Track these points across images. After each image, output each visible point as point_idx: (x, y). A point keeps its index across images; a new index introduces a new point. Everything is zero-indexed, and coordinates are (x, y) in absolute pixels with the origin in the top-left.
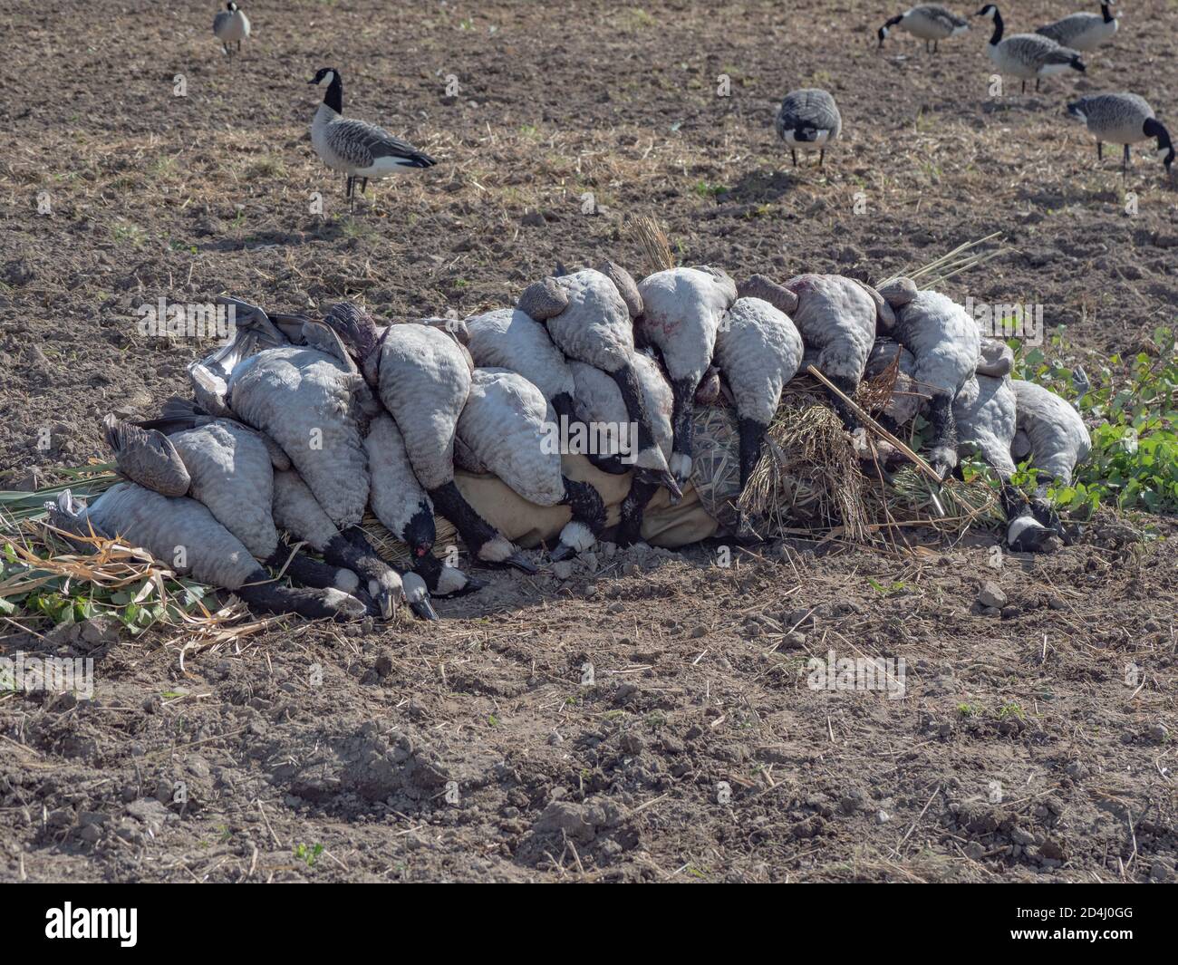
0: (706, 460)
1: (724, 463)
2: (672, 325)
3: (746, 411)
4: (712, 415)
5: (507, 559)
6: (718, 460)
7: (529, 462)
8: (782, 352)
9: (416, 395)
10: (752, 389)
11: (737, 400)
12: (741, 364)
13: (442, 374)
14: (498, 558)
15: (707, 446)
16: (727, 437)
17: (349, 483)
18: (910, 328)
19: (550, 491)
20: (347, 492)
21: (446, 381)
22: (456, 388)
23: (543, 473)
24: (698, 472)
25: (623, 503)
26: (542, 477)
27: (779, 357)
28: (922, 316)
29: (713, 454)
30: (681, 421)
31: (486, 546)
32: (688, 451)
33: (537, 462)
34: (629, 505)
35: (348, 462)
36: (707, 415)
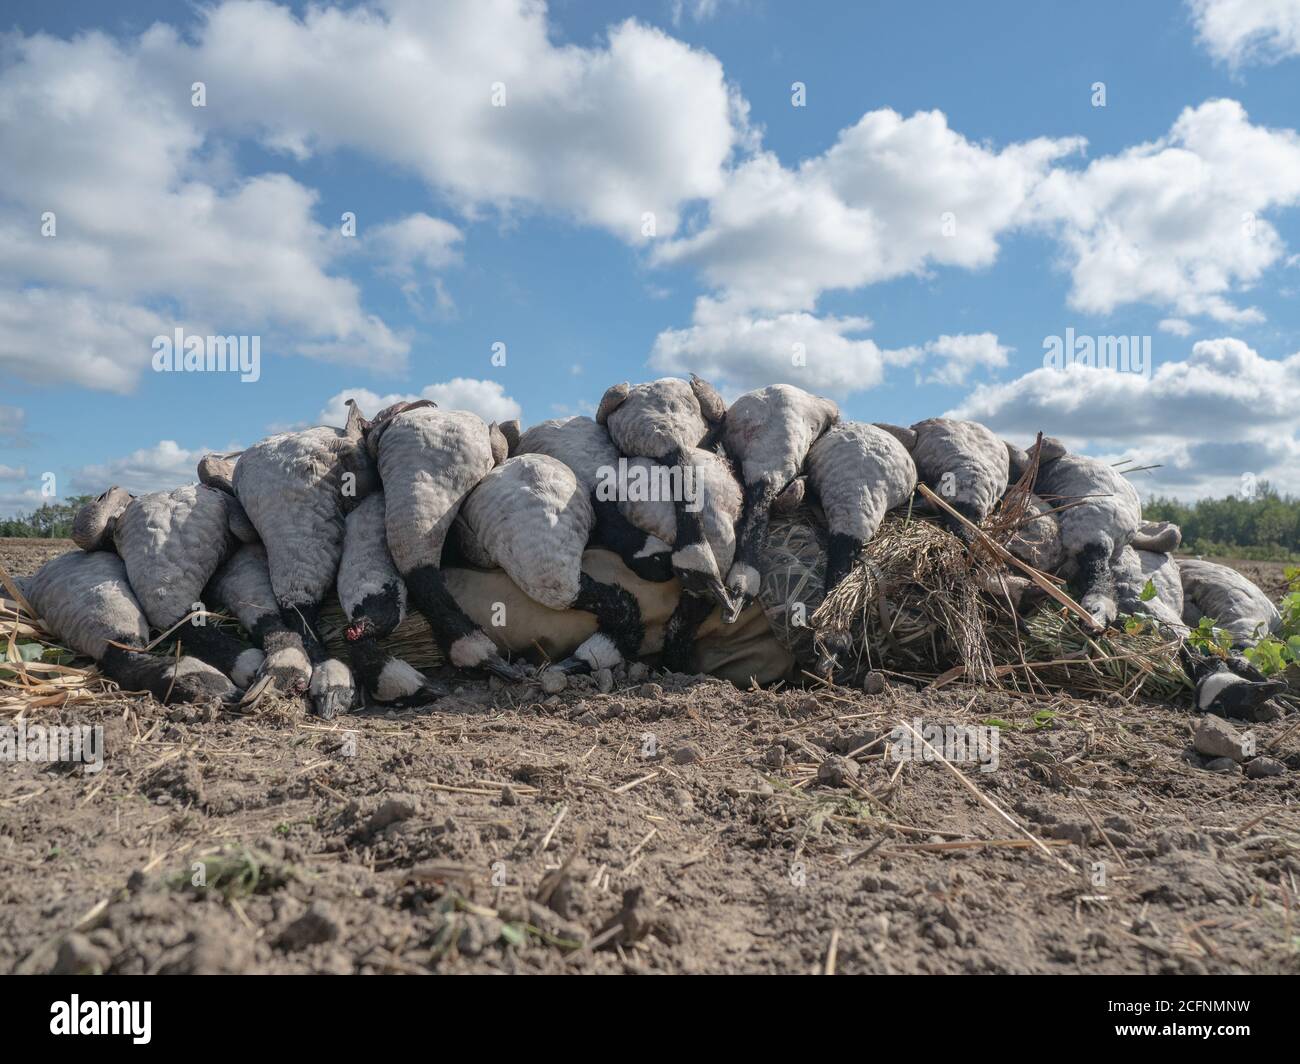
0: (779, 576)
1: (803, 582)
2: (754, 429)
3: (837, 527)
4: (795, 529)
5: (483, 663)
6: (796, 578)
7: (533, 546)
8: (887, 464)
9: (406, 459)
10: (845, 500)
11: (828, 514)
12: (835, 475)
13: (445, 441)
14: (472, 662)
15: (783, 560)
16: (811, 558)
17: (303, 554)
18: (1056, 481)
19: (557, 586)
20: (296, 564)
21: (447, 448)
22: (459, 458)
23: (548, 561)
24: (769, 590)
25: (668, 623)
26: (546, 566)
27: (882, 469)
28: (1070, 468)
29: (790, 570)
30: (749, 527)
31: (457, 644)
32: (754, 562)
33: (541, 547)
34: (675, 625)
35: (309, 529)
36: (787, 529)
